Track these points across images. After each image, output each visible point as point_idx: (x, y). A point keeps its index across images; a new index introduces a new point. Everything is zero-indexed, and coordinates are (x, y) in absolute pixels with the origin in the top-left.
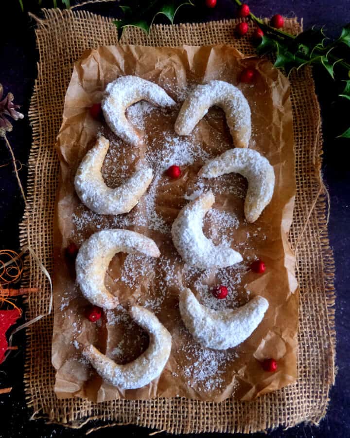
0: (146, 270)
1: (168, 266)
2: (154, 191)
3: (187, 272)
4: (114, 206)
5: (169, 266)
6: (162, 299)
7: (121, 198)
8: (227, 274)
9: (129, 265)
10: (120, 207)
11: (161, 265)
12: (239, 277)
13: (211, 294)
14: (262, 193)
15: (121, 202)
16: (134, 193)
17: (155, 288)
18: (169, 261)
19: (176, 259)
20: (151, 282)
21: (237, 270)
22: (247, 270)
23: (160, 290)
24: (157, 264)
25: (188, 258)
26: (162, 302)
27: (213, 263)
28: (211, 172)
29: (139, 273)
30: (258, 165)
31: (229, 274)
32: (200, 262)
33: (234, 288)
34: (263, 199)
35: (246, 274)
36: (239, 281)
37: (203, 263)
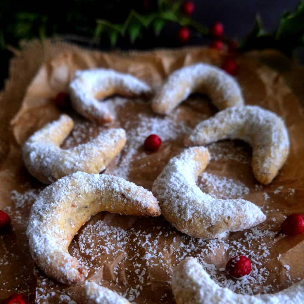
0: (112, 248)
1: (147, 242)
2: (127, 164)
3: (178, 250)
4: (72, 160)
5: (150, 241)
6: (139, 290)
7: (82, 152)
8: (244, 248)
9: (87, 239)
10: (79, 163)
11: (137, 241)
12: (265, 248)
13: (223, 276)
14: (274, 139)
15: (81, 156)
16: (101, 148)
17: (127, 273)
18: (150, 235)
19: (161, 233)
20: (120, 265)
21: (260, 239)
22: (276, 236)
23: (136, 275)
24: (131, 242)
25: (179, 211)
26: (138, 294)
27: (220, 213)
28: (201, 132)
29: (102, 250)
30: (261, 114)
31: (247, 247)
32: (199, 213)
33: (260, 264)
34: (278, 146)
35: (276, 243)
36: (267, 253)
37: (205, 214)
